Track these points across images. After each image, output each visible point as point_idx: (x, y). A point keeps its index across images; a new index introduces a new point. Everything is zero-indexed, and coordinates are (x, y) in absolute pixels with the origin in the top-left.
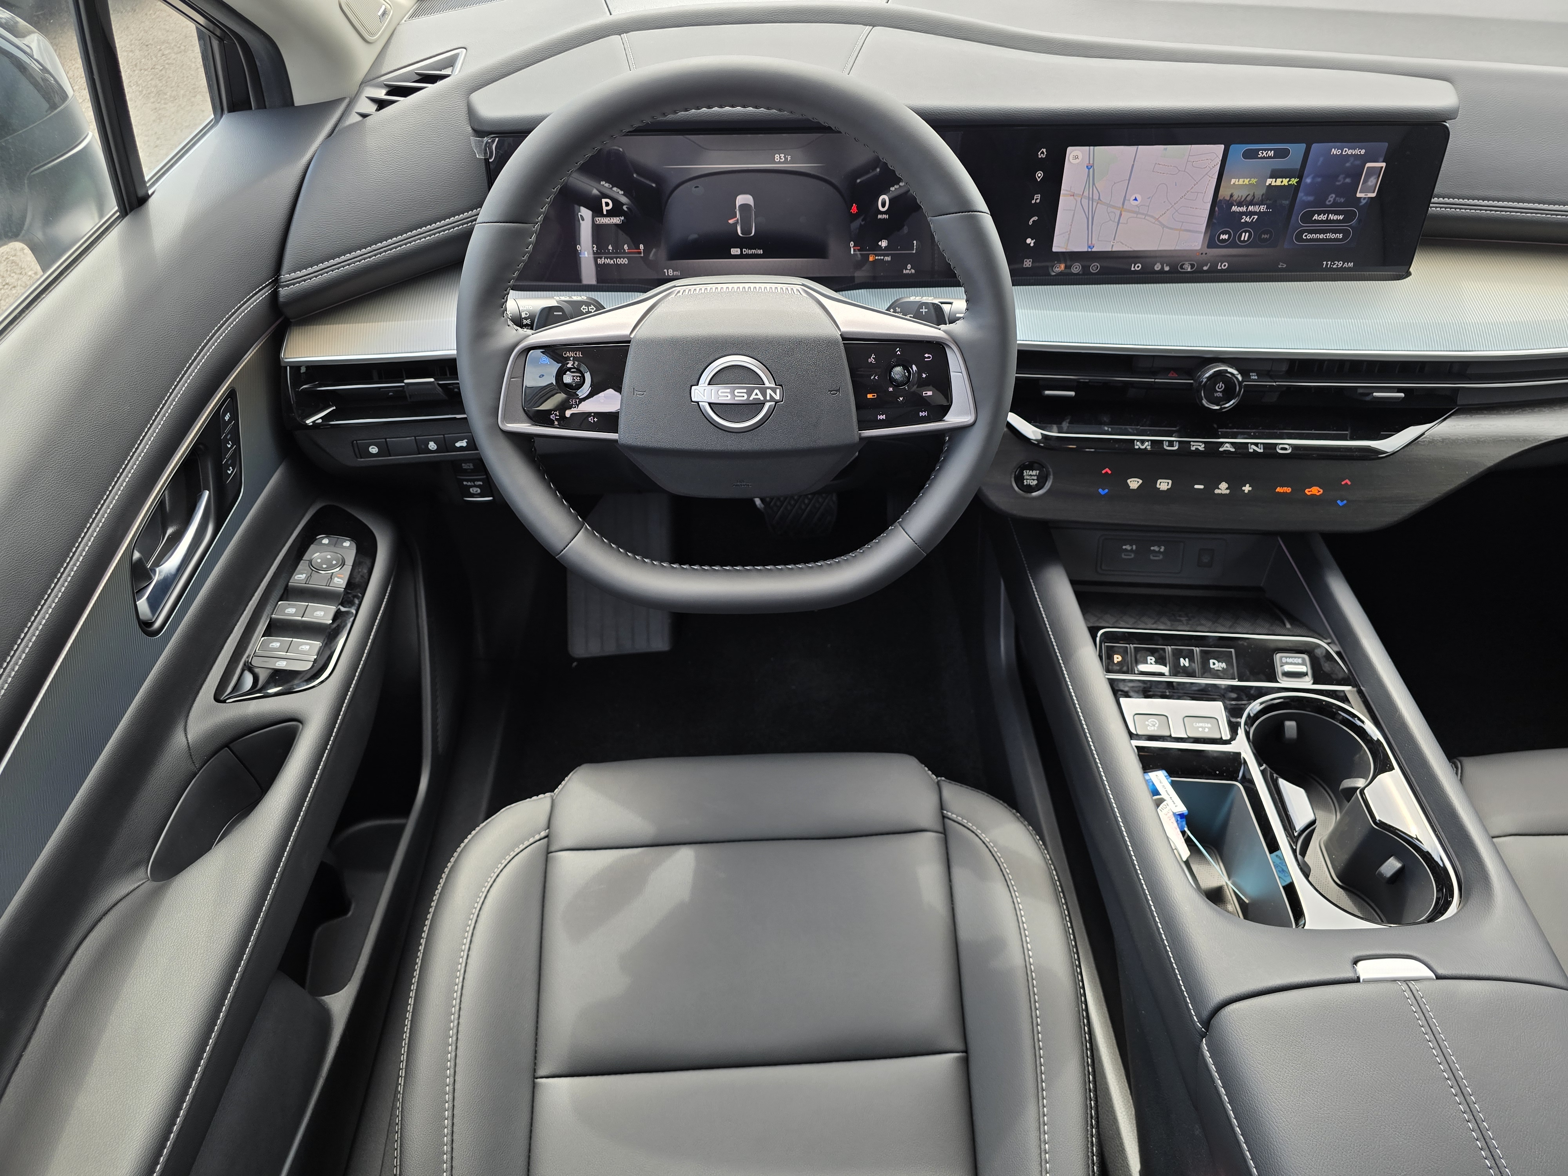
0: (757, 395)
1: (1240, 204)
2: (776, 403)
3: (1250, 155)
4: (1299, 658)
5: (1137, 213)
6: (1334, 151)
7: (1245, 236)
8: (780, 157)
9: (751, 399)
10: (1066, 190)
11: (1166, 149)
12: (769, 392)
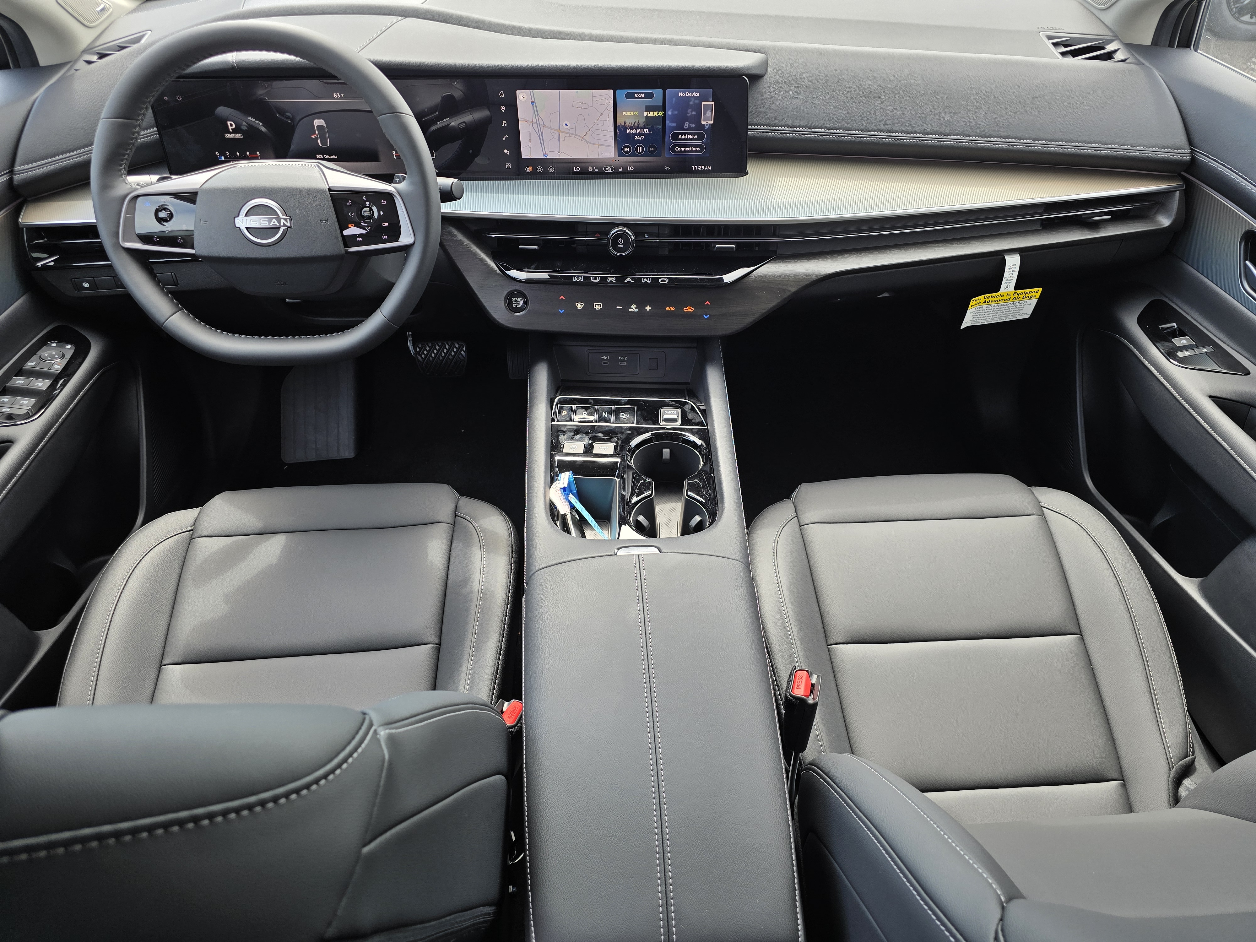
0: (274, 223)
1: (631, 128)
2: (288, 228)
3: (630, 96)
4: (674, 411)
5: (570, 133)
6: (681, 94)
7: (640, 149)
8: (337, 95)
9: (271, 224)
10: (522, 118)
11: (577, 92)
12: (282, 221)
